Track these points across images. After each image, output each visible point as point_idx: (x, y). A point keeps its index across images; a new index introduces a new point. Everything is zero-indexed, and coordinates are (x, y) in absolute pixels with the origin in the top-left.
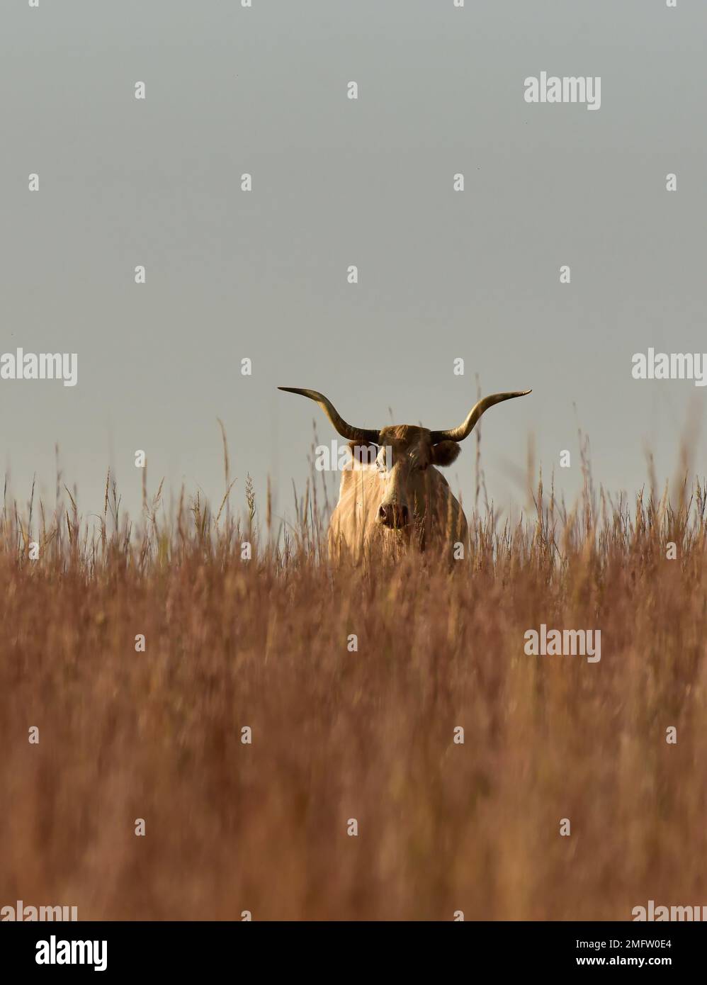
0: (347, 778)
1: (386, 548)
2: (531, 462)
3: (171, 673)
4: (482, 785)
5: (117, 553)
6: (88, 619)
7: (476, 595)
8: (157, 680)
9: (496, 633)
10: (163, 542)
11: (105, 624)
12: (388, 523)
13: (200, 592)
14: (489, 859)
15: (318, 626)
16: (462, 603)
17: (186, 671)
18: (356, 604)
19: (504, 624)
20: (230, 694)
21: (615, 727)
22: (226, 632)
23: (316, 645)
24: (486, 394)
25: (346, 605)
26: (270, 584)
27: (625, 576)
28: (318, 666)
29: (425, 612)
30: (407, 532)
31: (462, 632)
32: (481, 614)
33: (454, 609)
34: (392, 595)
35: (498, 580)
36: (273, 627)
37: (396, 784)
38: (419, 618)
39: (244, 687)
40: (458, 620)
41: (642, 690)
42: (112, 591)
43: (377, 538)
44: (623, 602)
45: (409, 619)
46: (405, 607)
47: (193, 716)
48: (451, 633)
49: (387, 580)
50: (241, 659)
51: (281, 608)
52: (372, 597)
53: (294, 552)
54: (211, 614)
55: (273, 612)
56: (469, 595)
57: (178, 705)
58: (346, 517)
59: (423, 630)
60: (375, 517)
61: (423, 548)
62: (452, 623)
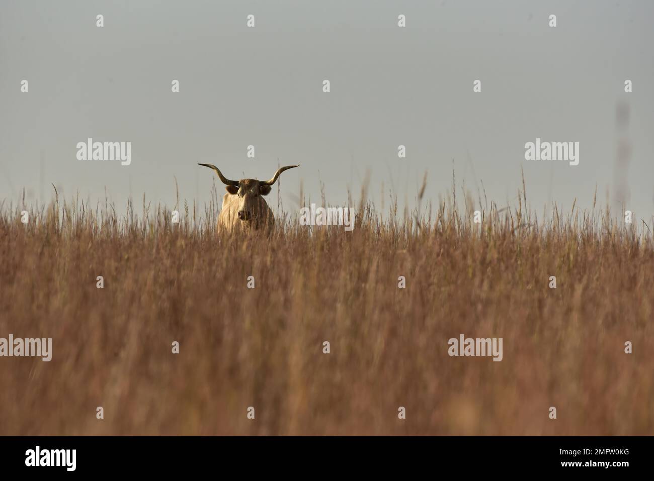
0: (227, 321)
1: (242, 229)
2: (301, 193)
3: (155, 279)
4: (282, 324)
5: (133, 231)
6: (121, 259)
7: (279, 247)
8: (150, 281)
9: (287, 262)
10: (151, 226)
11: (128, 259)
12: (242, 218)
13: (166, 246)
14: (285, 353)
15: (214, 261)
16: (273, 250)
17: (161, 280)
18: (230, 250)
19: (289, 259)
20: (179, 288)
21: (335, 300)
22: (177, 263)
23: (214, 268)
24: (282, 167)
25: (226, 252)
26: (195, 242)
27: (338, 240)
28: (214, 276)
29: (258, 254)
30: (250, 222)
31: (273, 263)
32: (280, 255)
33: (269, 253)
34: (244, 247)
35: (288, 241)
36: (196, 260)
37: (247, 324)
38: (256, 256)
39: (184, 285)
40: (271, 257)
41: (345, 286)
42: (130, 246)
43: (238, 224)
44: (338, 250)
45: (251, 257)
46: (250, 253)
47: (164, 296)
48: (268, 263)
49: (243, 241)
50: (183, 273)
51: (199, 253)
52: (236, 250)
53: (204, 230)
54: (171, 255)
55: (196, 255)
56: (276, 248)
57: (158, 292)
58: (226, 216)
59: (257, 261)
60: (237, 216)
61: (257, 228)
62: (268, 259)
